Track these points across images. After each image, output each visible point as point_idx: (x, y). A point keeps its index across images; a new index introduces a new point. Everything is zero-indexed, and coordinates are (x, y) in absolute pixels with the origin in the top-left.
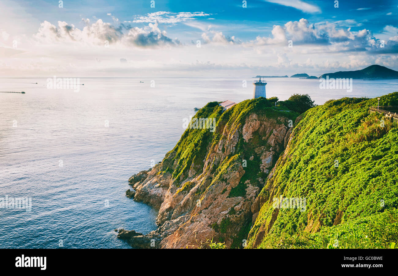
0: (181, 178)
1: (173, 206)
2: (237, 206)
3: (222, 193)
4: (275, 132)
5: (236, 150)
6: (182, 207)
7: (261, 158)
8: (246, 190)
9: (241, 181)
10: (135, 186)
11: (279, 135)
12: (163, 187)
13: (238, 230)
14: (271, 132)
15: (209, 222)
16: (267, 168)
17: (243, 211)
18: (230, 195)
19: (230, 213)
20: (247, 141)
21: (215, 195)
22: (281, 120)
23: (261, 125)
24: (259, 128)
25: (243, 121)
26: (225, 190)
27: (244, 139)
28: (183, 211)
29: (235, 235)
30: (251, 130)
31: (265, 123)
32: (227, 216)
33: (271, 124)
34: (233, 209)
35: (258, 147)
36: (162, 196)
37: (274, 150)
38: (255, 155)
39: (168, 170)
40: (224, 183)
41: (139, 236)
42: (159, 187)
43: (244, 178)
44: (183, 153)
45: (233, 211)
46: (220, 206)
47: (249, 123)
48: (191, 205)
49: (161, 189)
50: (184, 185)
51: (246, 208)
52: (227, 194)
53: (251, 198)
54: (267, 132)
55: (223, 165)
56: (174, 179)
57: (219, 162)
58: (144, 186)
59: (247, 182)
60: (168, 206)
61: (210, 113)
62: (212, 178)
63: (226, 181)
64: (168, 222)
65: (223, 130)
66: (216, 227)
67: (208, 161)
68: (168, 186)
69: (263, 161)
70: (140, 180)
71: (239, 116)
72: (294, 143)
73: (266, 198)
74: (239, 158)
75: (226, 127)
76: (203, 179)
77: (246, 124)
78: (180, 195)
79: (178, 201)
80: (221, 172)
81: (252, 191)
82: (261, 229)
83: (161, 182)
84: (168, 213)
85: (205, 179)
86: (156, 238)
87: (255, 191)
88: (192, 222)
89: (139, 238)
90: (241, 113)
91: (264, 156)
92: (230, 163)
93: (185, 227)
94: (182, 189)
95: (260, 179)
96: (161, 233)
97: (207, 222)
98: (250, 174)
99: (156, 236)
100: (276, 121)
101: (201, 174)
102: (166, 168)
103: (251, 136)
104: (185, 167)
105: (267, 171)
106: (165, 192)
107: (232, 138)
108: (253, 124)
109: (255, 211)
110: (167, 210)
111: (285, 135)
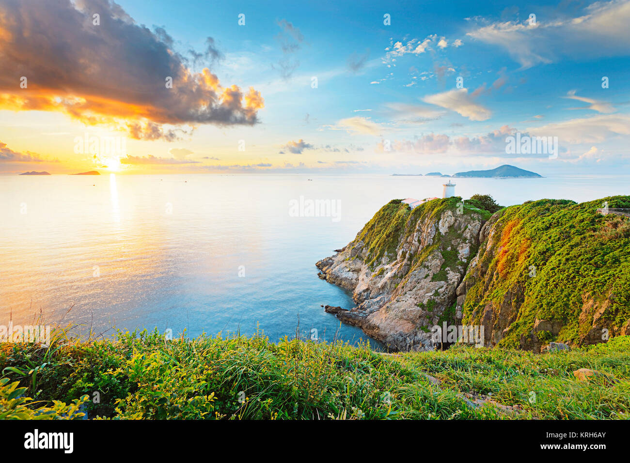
0: (375, 264)
1: (370, 288)
2: (440, 289)
3: (425, 278)
4: (469, 227)
5: (433, 242)
6: (379, 289)
7: (458, 249)
8: (447, 275)
9: (441, 268)
10: (324, 269)
11: (474, 230)
12: (353, 271)
13: (443, 310)
14: (466, 228)
15: (415, 302)
17: (446, 294)
18: (433, 280)
19: (434, 295)
20: (444, 234)
21: (419, 279)
23: (456, 220)
24: (454, 223)
25: (438, 216)
26: (427, 276)
27: (440, 233)
28: (381, 292)
30: (447, 225)
31: (459, 219)
32: (432, 297)
33: (465, 220)
34: (436, 291)
35: (454, 240)
36: (352, 279)
37: (470, 242)
38: (452, 245)
39: (357, 257)
40: (426, 270)
41: (346, 312)
42: (349, 271)
43: (444, 265)
44: (372, 243)
45: (437, 293)
46: (424, 288)
47: (445, 218)
48: (389, 287)
50: (378, 269)
51: (450, 291)
52: (429, 279)
53: (454, 283)
54: (462, 226)
55: (421, 254)
56: (367, 265)
57: (415, 251)
58: (334, 270)
59: (447, 268)
60: (365, 288)
61: (395, 209)
62: (410, 265)
63: (428, 267)
64: (369, 301)
65: (416, 224)
66: (422, 306)
67: (402, 250)
68: (358, 271)
69: (460, 251)
70: (327, 265)
71: (433, 213)
72: (497, 237)
73: (473, 283)
74: (438, 248)
75: (419, 222)
76: (399, 265)
77: (442, 220)
78: (376, 278)
79: (375, 283)
80: (421, 259)
81: (453, 277)
82: (487, 309)
83: (351, 267)
84: (366, 293)
85: (401, 265)
86: (362, 314)
87: (456, 277)
88: (398, 301)
89: (347, 313)
90: (436, 210)
91: (461, 248)
92: (430, 252)
93: (391, 305)
94: (376, 273)
95: (460, 267)
96: (365, 310)
97: (413, 302)
98: (449, 262)
99: (361, 312)
100: (470, 217)
101: (396, 261)
102: (355, 255)
103: (447, 230)
104: (378, 255)
105: (465, 261)
106: (355, 276)
107: (429, 231)
108: (448, 219)
109: (460, 294)
110: (364, 291)
111: (480, 230)
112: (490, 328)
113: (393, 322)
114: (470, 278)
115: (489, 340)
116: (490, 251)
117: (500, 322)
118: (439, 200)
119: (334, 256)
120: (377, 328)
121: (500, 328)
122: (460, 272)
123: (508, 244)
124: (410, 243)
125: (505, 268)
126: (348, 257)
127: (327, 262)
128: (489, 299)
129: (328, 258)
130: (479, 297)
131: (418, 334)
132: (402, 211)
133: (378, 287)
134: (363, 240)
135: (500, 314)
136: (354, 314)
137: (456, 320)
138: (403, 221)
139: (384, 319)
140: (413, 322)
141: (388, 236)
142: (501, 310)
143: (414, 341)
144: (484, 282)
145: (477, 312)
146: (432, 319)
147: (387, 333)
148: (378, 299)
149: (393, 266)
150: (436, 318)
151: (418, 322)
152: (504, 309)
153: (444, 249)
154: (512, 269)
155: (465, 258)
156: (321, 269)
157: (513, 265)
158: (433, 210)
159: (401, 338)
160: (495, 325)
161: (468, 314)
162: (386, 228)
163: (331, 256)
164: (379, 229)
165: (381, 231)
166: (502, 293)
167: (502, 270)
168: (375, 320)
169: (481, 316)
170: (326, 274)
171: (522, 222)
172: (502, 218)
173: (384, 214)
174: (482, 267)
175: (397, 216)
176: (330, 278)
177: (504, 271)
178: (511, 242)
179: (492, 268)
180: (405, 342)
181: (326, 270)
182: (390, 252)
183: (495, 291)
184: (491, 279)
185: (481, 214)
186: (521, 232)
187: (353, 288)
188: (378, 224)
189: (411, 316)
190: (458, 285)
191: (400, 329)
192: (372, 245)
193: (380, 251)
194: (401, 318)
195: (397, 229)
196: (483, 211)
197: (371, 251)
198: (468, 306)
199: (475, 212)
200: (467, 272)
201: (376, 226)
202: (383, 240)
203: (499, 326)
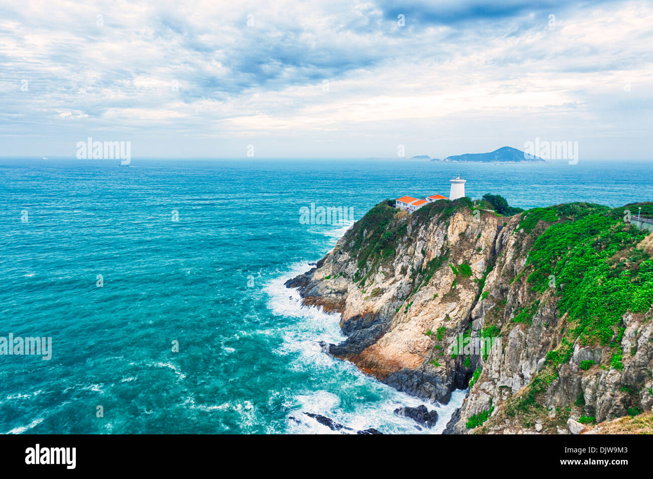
0: (366, 283)
1: (362, 314)
2: (451, 313)
3: (433, 299)
4: (484, 234)
5: (441, 254)
6: (374, 315)
7: (471, 261)
8: (459, 295)
9: (452, 286)
11: (489, 237)
12: (336, 293)
14: (480, 235)
15: (422, 330)
17: (459, 317)
18: (443, 301)
19: (445, 320)
20: (454, 244)
21: (425, 301)
23: (468, 226)
24: (466, 230)
25: (446, 221)
26: (436, 297)
27: (450, 242)
30: (457, 232)
31: (472, 224)
32: (443, 323)
33: (479, 226)
34: (447, 315)
35: (466, 250)
36: (335, 303)
37: (485, 253)
38: (464, 257)
39: (342, 274)
40: (434, 289)
42: (331, 293)
43: (455, 283)
45: (447, 318)
46: (432, 312)
47: (455, 224)
48: (386, 312)
49: (334, 295)
50: (371, 289)
51: (462, 314)
52: (438, 300)
53: (468, 304)
54: (475, 233)
55: (427, 269)
56: (355, 284)
57: (419, 265)
59: (459, 286)
60: (355, 314)
64: (361, 331)
65: (418, 231)
66: (431, 335)
67: (402, 264)
68: (342, 292)
69: (474, 264)
72: (518, 247)
73: (491, 303)
74: (448, 262)
75: (422, 227)
76: (398, 284)
77: (451, 226)
78: (369, 301)
79: (368, 308)
80: (427, 276)
81: (467, 296)
83: (334, 287)
84: (356, 321)
85: (402, 284)
87: (470, 297)
89: (334, 349)
91: (474, 260)
92: (438, 267)
93: (392, 335)
94: (369, 294)
95: (474, 285)
96: (357, 343)
97: (419, 330)
98: (462, 278)
99: (353, 346)
102: (337, 272)
103: (457, 238)
104: (369, 271)
105: (479, 276)
106: (340, 297)
107: (436, 240)
108: (458, 225)
109: (476, 318)
111: (496, 238)
113: (395, 357)
116: (511, 264)
120: (374, 366)
122: (475, 290)
124: (412, 255)
126: (328, 274)
129: (300, 275)
130: (499, 321)
131: (426, 369)
132: (400, 214)
133: (372, 312)
136: (344, 350)
140: (421, 356)
143: (422, 378)
146: (443, 351)
147: (388, 370)
148: (373, 327)
149: (391, 284)
150: (447, 348)
151: (427, 354)
153: (455, 262)
155: (480, 273)
158: (439, 213)
159: (405, 376)
163: (303, 273)
168: (371, 355)
174: (501, 284)
180: (412, 381)
182: (386, 268)
189: (418, 348)
190: (473, 306)
191: (404, 365)
193: (372, 266)
194: (405, 351)
195: (394, 238)
197: (360, 265)
200: (484, 290)
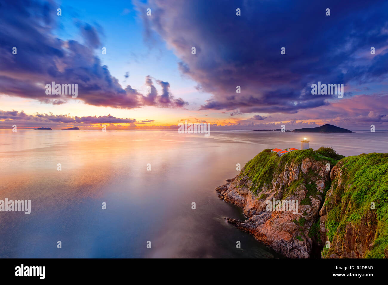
0: (258, 191)
1: (256, 207)
2: (307, 211)
4: (322, 169)
5: (298, 178)
6: (263, 208)
7: (316, 183)
8: (311, 201)
9: (306, 196)
10: (222, 193)
12: (242, 195)
13: (311, 225)
14: (320, 169)
15: (291, 219)
16: (321, 190)
17: (312, 214)
18: (301, 204)
19: (303, 214)
22: (325, 162)
23: (312, 164)
24: (311, 166)
25: (300, 161)
27: (303, 172)
29: (310, 228)
30: (307, 167)
31: (315, 164)
32: (302, 216)
33: (319, 164)
35: (312, 177)
36: (241, 200)
37: (324, 179)
38: (312, 181)
39: (244, 185)
40: (296, 197)
42: (239, 195)
43: (307, 194)
44: (254, 177)
45: (305, 213)
47: (305, 163)
49: (240, 196)
50: (260, 194)
51: (314, 212)
53: (316, 206)
54: (317, 169)
55: (291, 186)
56: (252, 191)
57: (286, 184)
58: (229, 194)
59: (310, 197)
60: (252, 207)
61: (268, 155)
62: (283, 193)
63: (296, 195)
64: (256, 216)
65: (284, 166)
66: (296, 222)
67: (276, 182)
68: (245, 195)
69: (318, 185)
70: (224, 190)
71: (296, 159)
72: (345, 177)
73: (331, 207)
74: (303, 183)
75: (287, 164)
76: (275, 193)
77: (303, 164)
78: (259, 201)
79: (259, 204)
80: (291, 190)
81: (316, 202)
82: (348, 227)
83: (241, 192)
84: (253, 211)
85: (277, 193)
86: (253, 225)
87: (318, 203)
88: (278, 218)
89: (243, 224)
90: (298, 157)
91: (318, 183)
92: (297, 185)
93: (273, 220)
94: (259, 197)
95: (319, 196)
96: (255, 222)
97: (289, 219)
98: (311, 192)
99: (252, 224)
100: (322, 163)
101: (272, 190)
102: (242, 184)
103: (307, 171)
104: (259, 185)
105: (322, 192)
106: (244, 198)
107: (295, 171)
108: (307, 164)
109: (322, 215)
110: (252, 209)
111: (330, 171)
112: (352, 241)
113: (276, 232)
114: (329, 204)
115: (353, 250)
116: (341, 186)
117: (360, 238)
118: (299, 151)
119: (227, 184)
120: (264, 236)
121: (360, 242)
122: (320, 199)
123: (355, 183)
124: (282, 178)
125: (357, 199)
126: (238, 185)
127: (223, 188)
128: (348, 220)
129: (223, 185)
130: (337, 218)
131: (295, 241)
132: (274, 157)
133: (262, 206)
134: (247, 174)
135: (359, 232)
136: (248, 225)
137: (321, 233)
138: (275, 163)
139: (269, 230)
140: (291, 233)
141: (265, 173)
142: (360, 229)
143: (292, 247)
144: (340, 208)
145: (341, 229)
146: (304, 232)
147: (272, 239)
148: (262, 215)
149: (271, 193)
150: (306, 231)
151: (294, 233)
152: (362, 228)
153: (307, 183)
154: (363, 200)
155: (322, 190)
156: (220, 192)
157: (363, 197)
158: (296, 157)
159: (283, 244)
160: (357, 240)
161: (331, 230)
162: (263, 168)
163: (225, 184)
164: (258, 168)
165: (259, 169)
166: (358, 217)
167: (355, 201)
168: (262, 230)
169: (344, 233)
170: (223, 196)
171: (363, 167)
172: (346, 164)
173: (261, 158)
174: (336, 197)
175: (270, 160)
176: (226, 199)
177: (357, 201)
178: (357, 181)
179: (346, 199)
180: (286, 247)
181: (223, 193)
182: (267, 184)
183: (352, 215)
184: (346, 206)
185: (329, 160)
186: (364, 175)
187: (243, 206)
188: (257, 165)
189: (288, 229)
190: (320, 208)
191: (281, 238)
192: (254, 178)
193: (260, 183)
194: (282, 230)
195: (271, 169)
196: (330, 159)
197: (254, 182)
198: (330, 224)
199: (325, 159)
200: (326, 200)
201: (256, 165)
202: (262, 176)
203: (359, 240)
